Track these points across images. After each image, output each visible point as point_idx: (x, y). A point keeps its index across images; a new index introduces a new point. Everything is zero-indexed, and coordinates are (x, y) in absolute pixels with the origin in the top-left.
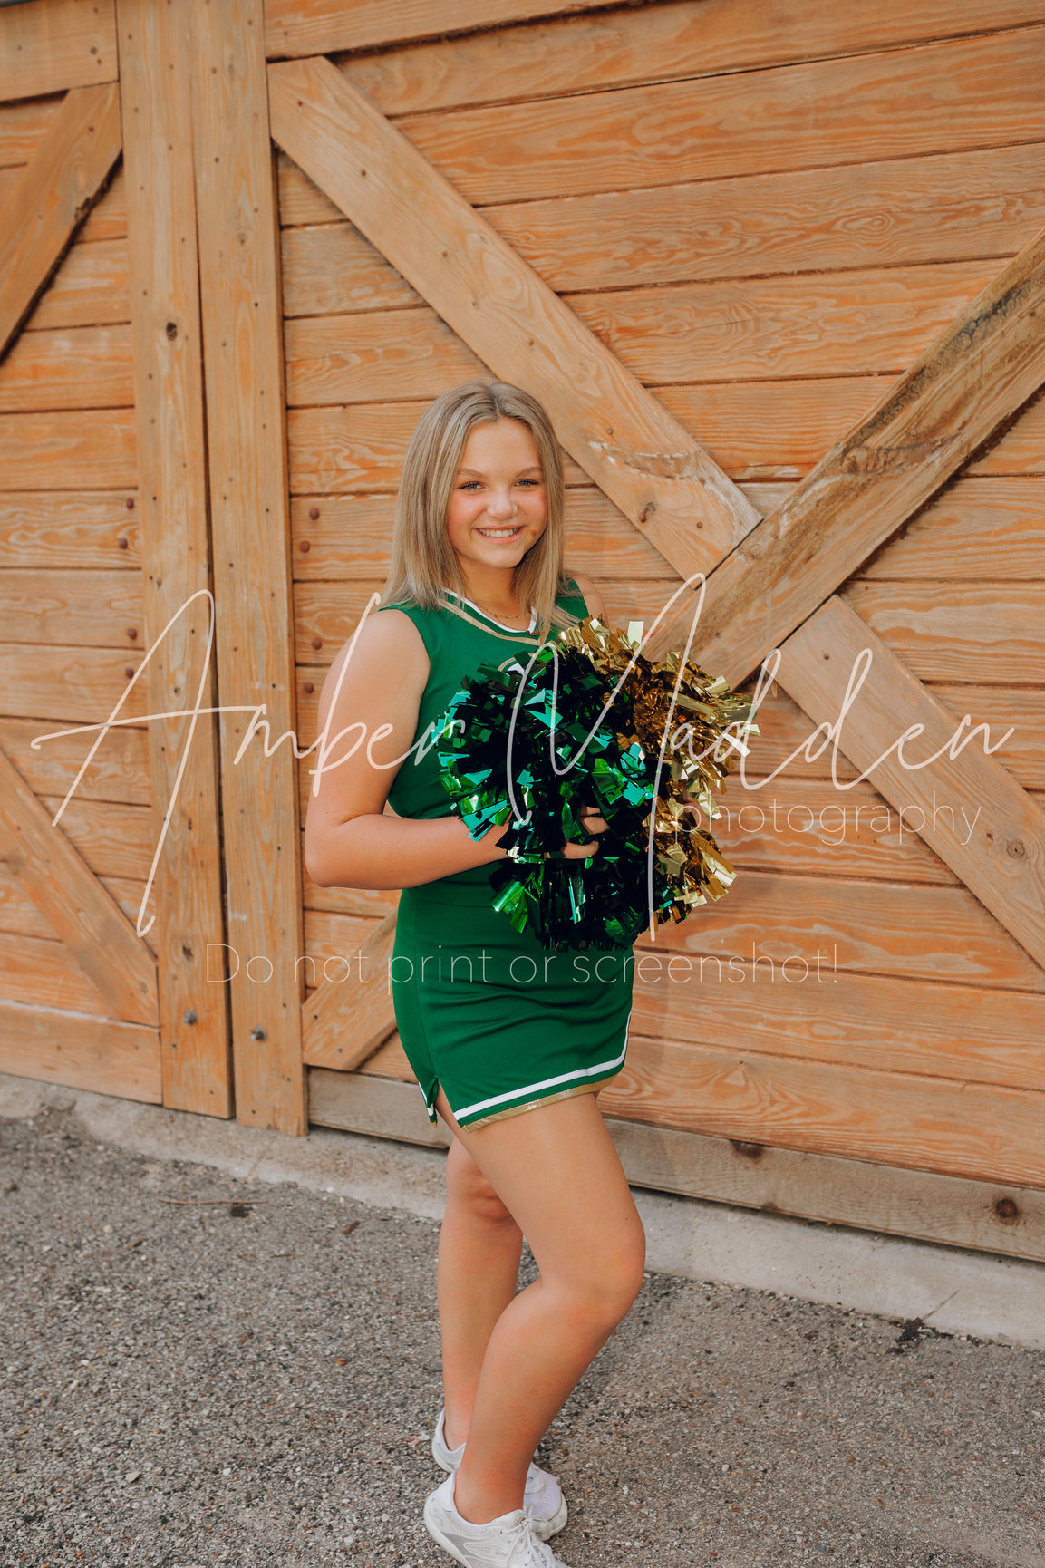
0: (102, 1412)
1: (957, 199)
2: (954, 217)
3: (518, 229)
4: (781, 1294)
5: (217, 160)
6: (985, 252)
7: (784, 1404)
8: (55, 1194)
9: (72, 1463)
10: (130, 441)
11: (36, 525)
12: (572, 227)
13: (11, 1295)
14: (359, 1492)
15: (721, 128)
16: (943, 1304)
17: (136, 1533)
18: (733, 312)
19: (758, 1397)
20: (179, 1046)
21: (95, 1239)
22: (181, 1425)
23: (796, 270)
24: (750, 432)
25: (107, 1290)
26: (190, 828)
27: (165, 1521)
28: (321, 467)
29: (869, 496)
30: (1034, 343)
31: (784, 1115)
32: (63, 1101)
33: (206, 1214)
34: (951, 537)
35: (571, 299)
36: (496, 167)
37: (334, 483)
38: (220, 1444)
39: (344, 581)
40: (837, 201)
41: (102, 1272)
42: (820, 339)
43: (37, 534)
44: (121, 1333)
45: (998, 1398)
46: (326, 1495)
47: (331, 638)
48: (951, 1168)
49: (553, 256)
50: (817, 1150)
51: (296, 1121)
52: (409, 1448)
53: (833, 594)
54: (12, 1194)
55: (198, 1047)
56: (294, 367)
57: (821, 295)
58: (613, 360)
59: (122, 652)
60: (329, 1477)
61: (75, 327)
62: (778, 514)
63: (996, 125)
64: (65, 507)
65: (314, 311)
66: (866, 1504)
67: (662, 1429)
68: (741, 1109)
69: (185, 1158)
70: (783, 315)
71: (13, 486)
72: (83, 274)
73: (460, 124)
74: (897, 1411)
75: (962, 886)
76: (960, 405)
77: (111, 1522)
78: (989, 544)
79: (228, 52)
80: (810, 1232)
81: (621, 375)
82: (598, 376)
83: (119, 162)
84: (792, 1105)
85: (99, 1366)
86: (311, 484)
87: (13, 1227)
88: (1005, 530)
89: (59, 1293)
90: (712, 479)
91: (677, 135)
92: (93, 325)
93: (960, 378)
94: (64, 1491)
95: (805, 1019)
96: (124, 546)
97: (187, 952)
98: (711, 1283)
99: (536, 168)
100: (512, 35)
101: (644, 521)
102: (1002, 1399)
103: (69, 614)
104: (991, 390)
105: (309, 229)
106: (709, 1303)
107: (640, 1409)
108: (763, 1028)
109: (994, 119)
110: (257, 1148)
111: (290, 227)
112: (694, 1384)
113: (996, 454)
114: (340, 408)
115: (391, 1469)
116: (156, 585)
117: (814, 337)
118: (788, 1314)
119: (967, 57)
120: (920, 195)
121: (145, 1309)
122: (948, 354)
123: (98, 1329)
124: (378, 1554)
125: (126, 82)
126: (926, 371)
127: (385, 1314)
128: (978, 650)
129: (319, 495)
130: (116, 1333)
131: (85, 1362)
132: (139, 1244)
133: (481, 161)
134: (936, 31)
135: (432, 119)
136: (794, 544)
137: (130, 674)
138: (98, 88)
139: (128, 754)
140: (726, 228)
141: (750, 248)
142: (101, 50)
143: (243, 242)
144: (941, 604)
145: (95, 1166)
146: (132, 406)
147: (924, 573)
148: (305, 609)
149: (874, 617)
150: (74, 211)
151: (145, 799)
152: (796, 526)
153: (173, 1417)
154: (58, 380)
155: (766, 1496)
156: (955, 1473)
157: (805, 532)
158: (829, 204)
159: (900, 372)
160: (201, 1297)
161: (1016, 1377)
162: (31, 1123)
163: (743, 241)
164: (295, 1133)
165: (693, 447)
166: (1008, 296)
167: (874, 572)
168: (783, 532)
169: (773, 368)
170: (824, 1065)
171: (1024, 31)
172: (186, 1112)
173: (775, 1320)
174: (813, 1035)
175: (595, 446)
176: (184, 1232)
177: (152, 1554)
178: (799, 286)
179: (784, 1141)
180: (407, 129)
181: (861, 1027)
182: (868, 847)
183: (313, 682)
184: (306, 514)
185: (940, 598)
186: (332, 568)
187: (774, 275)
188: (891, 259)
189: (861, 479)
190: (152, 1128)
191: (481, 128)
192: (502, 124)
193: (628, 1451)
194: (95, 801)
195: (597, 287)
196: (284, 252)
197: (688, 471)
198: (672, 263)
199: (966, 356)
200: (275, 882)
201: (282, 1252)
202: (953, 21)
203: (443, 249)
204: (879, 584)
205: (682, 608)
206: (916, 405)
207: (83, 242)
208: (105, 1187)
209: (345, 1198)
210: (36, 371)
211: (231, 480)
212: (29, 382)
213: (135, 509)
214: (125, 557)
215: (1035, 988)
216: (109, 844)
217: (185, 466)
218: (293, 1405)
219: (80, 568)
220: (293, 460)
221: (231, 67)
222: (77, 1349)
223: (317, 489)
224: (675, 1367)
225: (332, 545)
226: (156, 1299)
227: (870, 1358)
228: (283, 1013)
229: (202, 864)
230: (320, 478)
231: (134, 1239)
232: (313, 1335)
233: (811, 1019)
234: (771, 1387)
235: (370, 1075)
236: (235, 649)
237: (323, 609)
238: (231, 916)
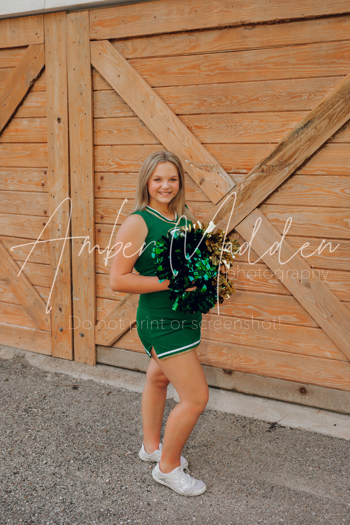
0: (35, 444)
1: (295, 93)
2: (293, 98)
3: (165, 95)
4: (236, 415)
5: (74, 69)
6: (302, 109)
7: (235, 445)
8: (19, 382)
9: (27, 458)
10: (46, 153)
11: (16, 178)
12: (181, 95)
13: (7, 411)
14: (110, 467)
15: (226, 68)
16: (283, 418)
17: (46, 478)
18: (229, 123)
19: (228, 443)
20: (57, 338)
21: (32, 395)
22: (58, 448)
23: (247, 111)
24: (233, 159)
25: (36, 410)
26: (62, 272)
27: (54, 474)
28: (104, 164)
29: (267, 179)
30: (316, 136)
31: (239, 362)
32: (21, 354)
33: (65, 388)
34: (291, 192)
35: (181, 117)
36: (159, 76)
37: (108, 169)
38: (70, 454)
39: (110, 198)
40: (260, 91)
41: (34, 405)
42: (254, 132)
43: (16, 180)
44: (40, 423)
45: (297, 444)
46: (101, 468)
47: (106, 216)
48: (287, 378)
49: (175, 103)
50: (248, 372)
51: (93, 361)
52: (125, 456)
53: (256, 208)
54: (6, 381)
55: (63, 338)
56: (96, 133)
57: (255, 119)
58: (193, 136)
59: (42, 217)
60: (102, 463)
61: (29, 118)
62: (240, 184)
63: (306, 72)
64: (25, 173)
65: (103, 117)
66: (256, 473)
67: (199, 452)
68: (226, 360)
69: (59, 372)
70: (243, 124)
71: (9, 165)
72: (32, 101)
73: (148, 62)
74: (267, 448)
75: (292, 295)
76: (294, 154)
77: (39, 474)
78: (302, 195)
79: (78, 37)
80: (246, 397)
81: (195, 140)
82: (188, 140)
83: (44, 68)
84: (241, 359)
85: (34, 432)
86: (101, 169)
87: (7, 391)
88: (307, 191)
89: (22, 411)
90: (221, 172)
91: (213, 69)
92: (35, 117)
93: (294, 146)
94: (25, 466)
95: (245, 334)
96: (43, 185)
97: (60, 309)
98: (215, 411)
99: (171, 77)
100: (164, 36)
101: (201, 184)
102: (298, 445)
103: (25, 205)
104: (303, 149)
105: (102, 91)
106: (215, 417)
107: (193, 446)
108: (233, 336)
109: (306, 70)
110: (81, 369)
111: (96, 90)
112: (209, 440)
113: (304, 168)
114: (110, 146)
115: (120, 462)
116: (53, 198)
117: (252, 131)
118: (238, 420)
119: (298, 51)
120: (284, 91)
121: (47, 416)
122: (291, 139)
123: (33, 421)
124: (115, 484)
125: (47, 44)
126: (284, 143)
127: (119, 418)
128: (298, 226)
129: (103, 172)
130: (39, 422)
131: (30, 431)
132: (45, 397)
133: (154, 74)
134: (290, 43)
135: (140, 60)
136: (245, 193)
137: (44, 224)
138: (38, 45)
139: (43, 248)
140: (227, 98)
141: (234, 104)
142: (39, 34)
143: (82, 94)
144: (287, 212)
145: (31, 374)
146: (47, 143)
147: (283, 203)
148: (98, 206)
149: (268, 215)
150: (30, 82)
151: (48, 262)
152: (246, 187)
153: (56, 446)
154: (24, 134)
155: (228, 470)
156: (282, 465)
157: (248, 189)
158: (257, 92)
159: (277, 143)
160: (64, 413)
161: (302, 439)
162: (11, 360)
163: (232, 102)
164: (92, 365)
165: (216, 163)
166: (308, 122)
167: (268, 202)
168: (242, 189)
169: (240, 140)
170: (251, 347)
171: (315, 45)
172: (59, 358)
173: (234, 422)
174: (248, 338)
175: (187, 161)
176: (59, 394)
177: (51, 483)
178: (248, 116)
179: (238, 370)
180: (132, 63)
181: (262, 336)
182: (265, 283)
183: (100, 228)
184: (99, 178)
185: (287, 210)
186: (107, 194)
187: (241, 112)
188: (275, 109)
189: (265, 174)
190: (49, 362)
191: (155, 64)
192: (161, 63)
193: (189, 458)
194: (33, 262)
195: (188, 113)
196: (94, 98)
197: (214, 170)
198: (211, 107)
199: (296, 139)
200: (88, 289)
201: (88, 400)
202: (294, 40)
203: (143, 100)
204: (270, 206)
205: (212, 210)
206: (281, 153)
207: (32, 92)
208: (35, 380)
209: (107, 385)
210: (17, 130)
211: (77, 167)
212: (15, 134)
213: (47, 174)
214: (44, 188)
215: (312, 326)
216: (37, 276)
217: (62, 162)
218: (91, 443)
219: (29, 191)
220: (95, 161)
221: (79, 41)
222: (27, 427)
223: (103, 170)
224: (203, 435)
225: (107, 187)
226: (51, 413)
227: (261, 433)
229: (65, 282)
230: (104, 167)
231: (44, 396)
232: (97, 424)
233: (247, 334)
234: (231, 441)
235: (115, 348)
236: (77, 218)
237: (104, 207)
238: (74, 299)
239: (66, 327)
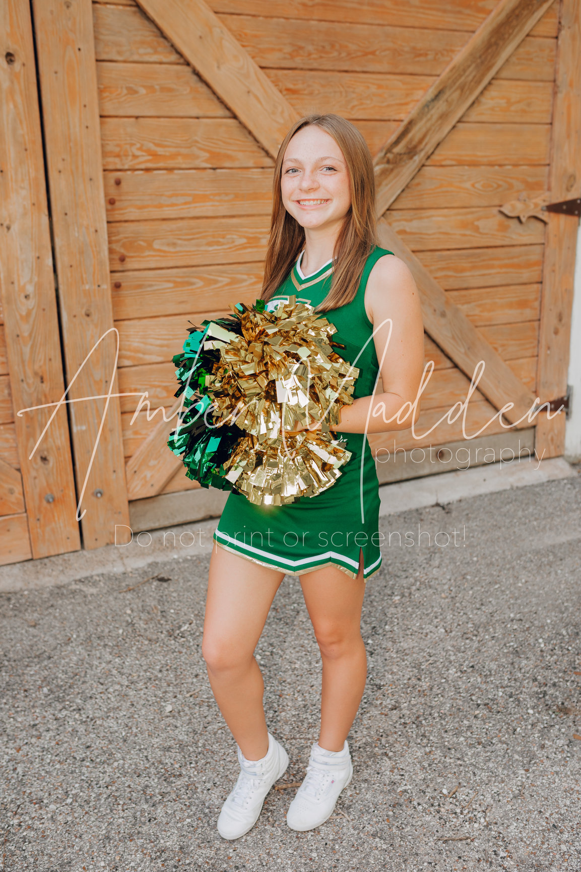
1: (419, 49)
2: (418, 56)
6: (428, 72)
12: (263, 33)
20: (42, 519)
23: (362, 70)
26: (42, 382)
28: (122, 153)
29: (394, 173)
30: (448, 112)
34: (418, 191)
35: (266, 71)
37: (130, 163)
39: (138, 221)
40: (377, 42)
42: (371, 103)
47: (131, 254)
49: (253, 47)
53: (380, 216)
55: (56, 514)
56: (102, 91)
57: (371, 83)
65: (114, 58)
70: (357, 90)
76: (424, 137)
78: (431, 194)
82: (282, 112)
86: (115, 163)
93: (424, 125)
97: (44, 459)
104: (434, 130)
105: (108, 6)
109: (430, 17)
110: (114, 556)
113: (434, 157)
114: (133, 120)
116: (6, 229)
117: (368, 102)
120: (406, 44)
122: (420, 114)
126: (413, 121)
129: (120, 170)
140: (333, 46)
141: (343, 57)
143: (68, 7)
148: (116, 238)
149: (392, 225)
158: (374, 42)
159: (402, 121)
163: (340, 54)
167: (394, 206)
169: (354, 115)
172: (52, 556)
178: (362, 78)
183: (120, 281)
184: (112, 182)
186: (131, 213)
187: (353, 72)
188: (397, 71)
189: (391, 166)
190: (37, 572)
195: (275, 66)
198: (310, 59)
199: (426, 116)
203: (200, 34)
206: (410, 136)
211: (63, 160)
223: (119, 167)
225: (130, 200)
228: (114, 476)
230: (122, 160)
235: (166, 494)
236: (71, 266)
237: (126, 238)
238: (75, 429)
239: (62, 491)
